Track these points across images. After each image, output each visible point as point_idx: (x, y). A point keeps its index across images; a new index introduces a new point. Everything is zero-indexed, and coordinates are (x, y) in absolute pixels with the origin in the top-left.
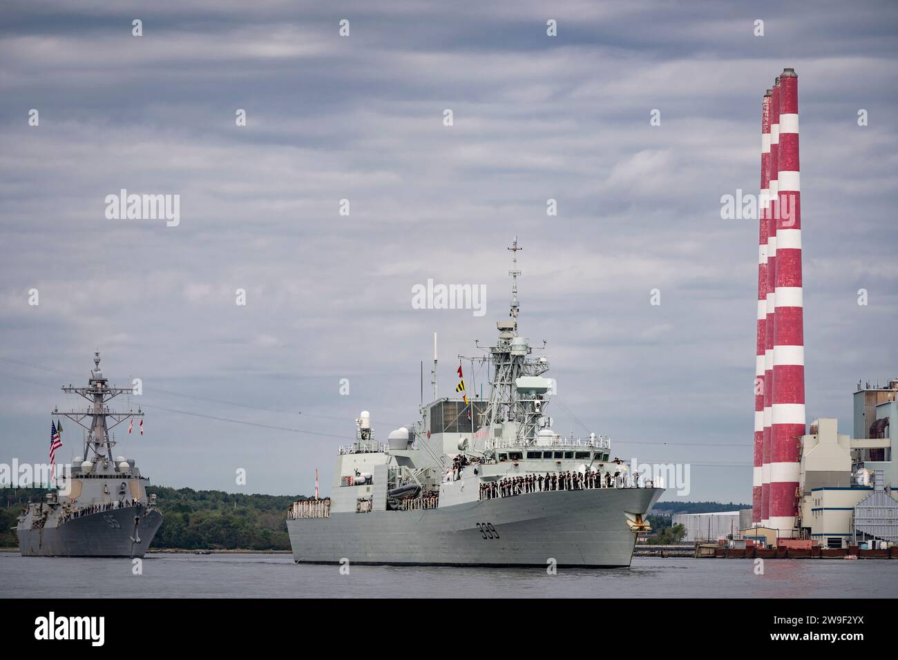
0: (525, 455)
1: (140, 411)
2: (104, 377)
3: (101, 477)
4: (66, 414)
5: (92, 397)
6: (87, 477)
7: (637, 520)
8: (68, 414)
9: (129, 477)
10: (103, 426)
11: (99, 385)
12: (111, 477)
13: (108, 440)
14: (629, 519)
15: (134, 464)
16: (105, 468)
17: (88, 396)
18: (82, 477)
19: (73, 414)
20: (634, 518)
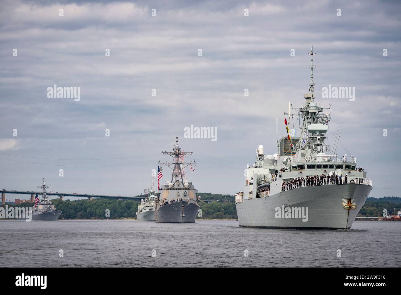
0: (306, 167)
1: (195, 162)
2: (179, 148)
3: (176, 189)
4: (164, 163)
5: (174, 156)
6: (170, 189)
7: (348, 202)
9: (188, 189)
10: (179, 168)
11: (177, 151)
12: (180, 189)
13: (181, 174)
14: (344, 202)
15: (191, 183)
16: (178, 185)
17: (173, 155)
18: (168, 189)
19: (167, 163)
20: (346, 201)
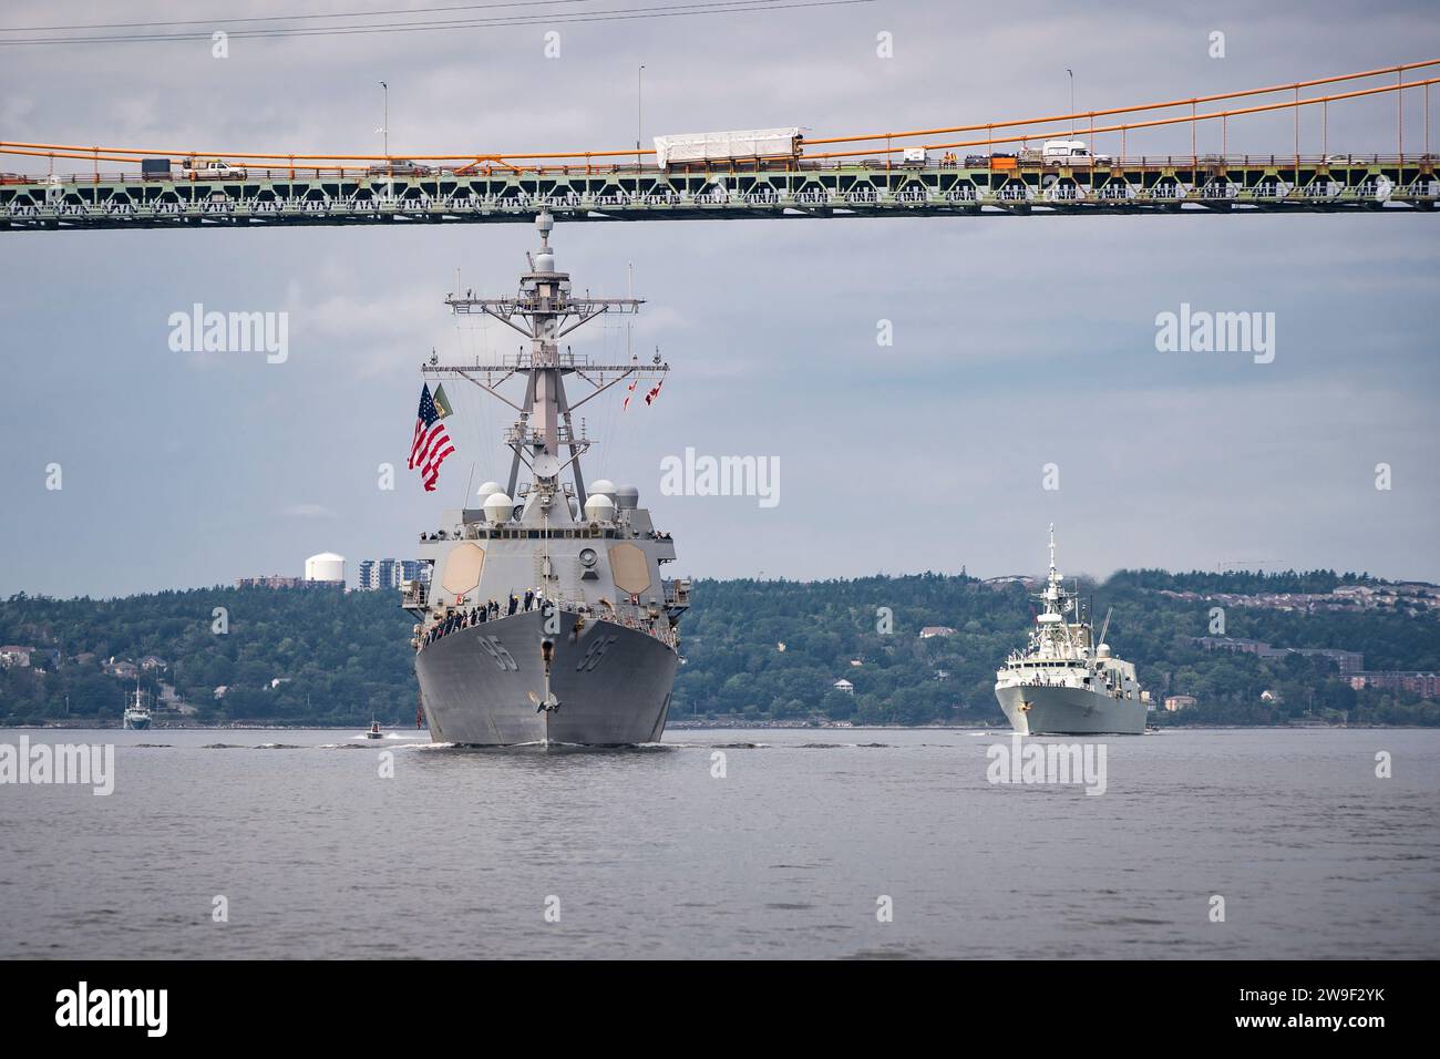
1: (657, 359)
2: (559, 270)
3: (534, 534)
4: (460, 370)
5: (527, 323)
6: (496, 534)
8: (464, 369)
9: (610, 534)
10: (556, 400)
11: (545, 291)
12: (559, 534)
13: (571, 437)
16: (547, 511)
17: (515, 319)
18: (482, 534)
19: (477, 369)
